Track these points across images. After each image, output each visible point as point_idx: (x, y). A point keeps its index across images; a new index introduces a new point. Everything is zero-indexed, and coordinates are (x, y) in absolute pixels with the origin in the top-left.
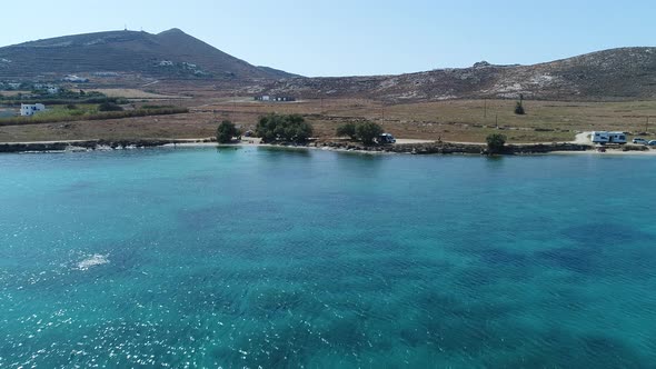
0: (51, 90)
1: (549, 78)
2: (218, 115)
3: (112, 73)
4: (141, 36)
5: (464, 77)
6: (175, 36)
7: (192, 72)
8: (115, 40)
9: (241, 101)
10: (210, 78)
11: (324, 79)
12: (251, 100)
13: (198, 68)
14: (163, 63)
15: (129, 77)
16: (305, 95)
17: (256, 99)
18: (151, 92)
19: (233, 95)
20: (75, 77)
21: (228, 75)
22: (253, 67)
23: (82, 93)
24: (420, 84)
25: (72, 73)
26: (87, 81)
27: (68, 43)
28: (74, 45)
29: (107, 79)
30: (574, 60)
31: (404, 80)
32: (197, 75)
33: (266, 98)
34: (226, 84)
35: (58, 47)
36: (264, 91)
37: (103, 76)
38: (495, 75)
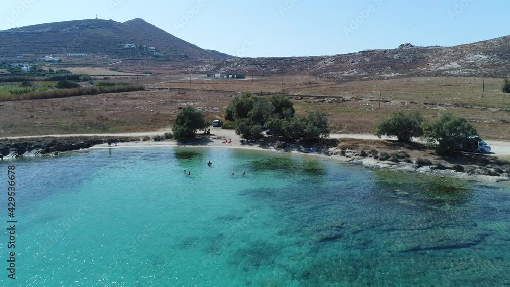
0: (24, 69)
1: (484, 57)
2: (174, 93)
3: (82, 54)
4: (109, 24)
5: (396, 57)
6: (138, 25)
7: (151, 55)
8: (87, 26)
9: (195, 78)
10: (167, 59)
11: (267, 59)
12: (204, 78)
13: (156, 50)
14: (127, 46)
15: (97, 58)
16: (252, 73)
17: (208, 76)
18: (115, 70)
19: (187, 73)
20: (50, 58)
21: (182, 56)
22: (202, 50)
23: (51, 71)
24: (356, 63)
25: (49, 54)
26: (60, 61)
27: (46, 30)
28: (51, 31)
29: (77, 59)
30: (498, 40)
31: (339, 59)
32: (155, 56)
33: (218, 75)
34: (181, 64)
35: (38, 33)
36: (215, 69)
37: (74, 57)
38: (424, 55)
